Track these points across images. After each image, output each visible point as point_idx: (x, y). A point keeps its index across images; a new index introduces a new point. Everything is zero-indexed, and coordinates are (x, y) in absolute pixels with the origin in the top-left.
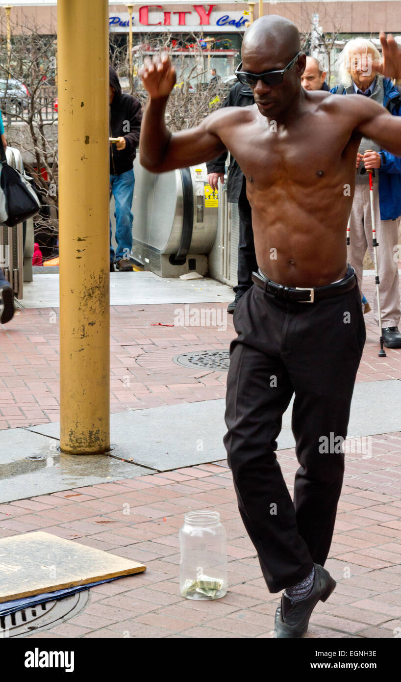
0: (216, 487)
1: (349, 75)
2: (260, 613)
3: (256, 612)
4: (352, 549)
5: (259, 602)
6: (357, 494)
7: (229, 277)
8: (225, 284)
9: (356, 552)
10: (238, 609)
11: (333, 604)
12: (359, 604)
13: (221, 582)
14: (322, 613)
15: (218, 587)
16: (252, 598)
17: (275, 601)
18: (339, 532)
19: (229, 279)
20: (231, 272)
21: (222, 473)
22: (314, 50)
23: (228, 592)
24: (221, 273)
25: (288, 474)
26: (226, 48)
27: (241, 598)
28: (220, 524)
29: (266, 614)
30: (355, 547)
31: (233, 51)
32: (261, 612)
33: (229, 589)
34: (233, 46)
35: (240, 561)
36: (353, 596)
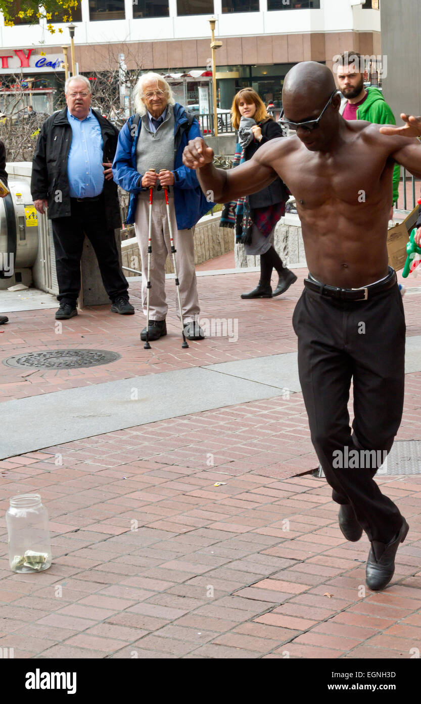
0: (41, 471)
1: (144, 105)
2: (80, 580)
3: (77, 579)
4: (161, 517)
5: (79, 570)
6: (166, 469)
7: (51, 286)
8: (48, 293)
9: (164, 520)
10: (60, 578)
11: (144, 567)
12: (167, 565)
13: (45, 555)
14: (135, 576)
15: (44, 560)
16: (74, 567)
17: (94, 569)
18: (149, 503)
19: (51, 288)
20: (53, 283)
21: (46, 459)
22: (121, 86)
23: (52, 564)
24: (44, 283)
25: (105, 456)
26: (45, 87)
27: (64, 569)
28: (41, 505)
29: (86, 581)
30: (164, 515)
31: (51, 89)
32: (82, 579)
33: (53, 561)
34: (51, 85)
35: (63, 535)
36: (162, 558)
